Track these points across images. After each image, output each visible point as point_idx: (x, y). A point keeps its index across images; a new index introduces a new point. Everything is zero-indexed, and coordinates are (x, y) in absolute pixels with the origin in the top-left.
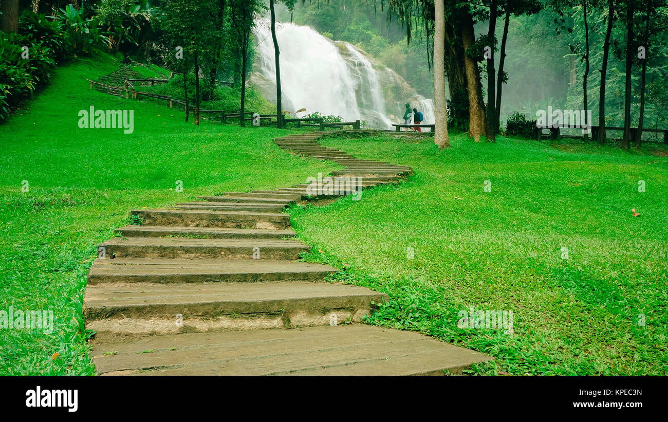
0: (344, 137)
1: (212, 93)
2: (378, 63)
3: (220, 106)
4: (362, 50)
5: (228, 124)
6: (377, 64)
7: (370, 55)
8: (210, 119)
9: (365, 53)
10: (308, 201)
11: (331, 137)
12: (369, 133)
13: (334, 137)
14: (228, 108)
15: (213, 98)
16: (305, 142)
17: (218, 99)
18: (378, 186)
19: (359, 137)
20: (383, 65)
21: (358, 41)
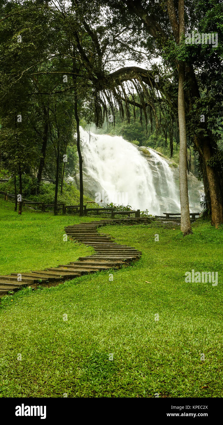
0: (122, 224)
1: (38, 189)
2: (173, 162)
3: (43, 198)
4: (160, 153)
5: (46, 212)
6: (171, 163)
7: (166, 156)
8: (35, 208)
9: (163, 155)
10: (39, 283)
11: (111, 224)
12: (143, 220)
13: (113, 224)
14: (48, 200)
15: (39, 193)
16: (87, 229)
17: (43, 194)
18: (100, 271)
19: (134, 224)
20: (176, 164)
21: (159, 146)
